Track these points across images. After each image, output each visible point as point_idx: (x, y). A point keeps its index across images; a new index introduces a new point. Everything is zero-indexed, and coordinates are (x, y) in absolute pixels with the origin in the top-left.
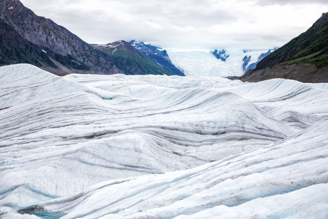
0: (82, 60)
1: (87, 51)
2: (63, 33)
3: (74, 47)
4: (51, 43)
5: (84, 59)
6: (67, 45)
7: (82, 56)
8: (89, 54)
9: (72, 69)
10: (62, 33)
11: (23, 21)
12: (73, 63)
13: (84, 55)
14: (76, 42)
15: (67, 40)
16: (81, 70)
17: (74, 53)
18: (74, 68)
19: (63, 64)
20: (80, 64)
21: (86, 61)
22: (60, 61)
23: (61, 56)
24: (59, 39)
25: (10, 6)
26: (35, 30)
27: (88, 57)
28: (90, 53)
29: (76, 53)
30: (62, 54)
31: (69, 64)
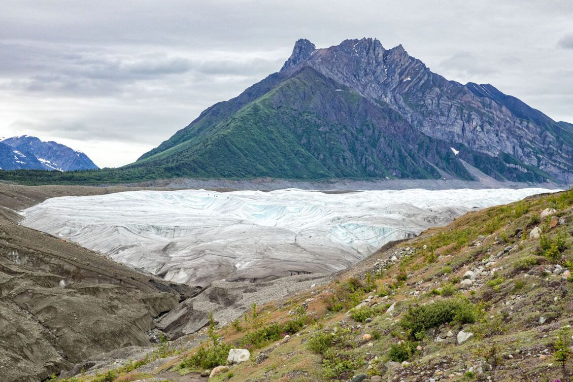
0: (535, 163)
1: (550, 143)
2: (501, 111)
3: (519, 138)
4: (469, 135)
5: (539, 160)
6: (504, 136)
7: (536, 154)
8: (555, 149)
9: (506, 180)
10: (498, 113)
11: (424, 101)
12: (509, 169)
13: (543, 153)
14: (527, 127)
15: (508, 125)
16: (525, 181)
17: (517, 151)
18: (509, 179)
19: (486, 173)
20: (526, 171)
21: (542, 164)
22: (482, 166)
23: (488, 157)
24: (487, 127)
25: (407, 76)
26: (442, 114)
27: (551, 155)
28: (557, 147)
29: (523, 149)
30: (489, 153)
31: (501, 171)
